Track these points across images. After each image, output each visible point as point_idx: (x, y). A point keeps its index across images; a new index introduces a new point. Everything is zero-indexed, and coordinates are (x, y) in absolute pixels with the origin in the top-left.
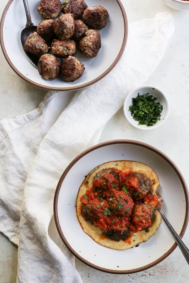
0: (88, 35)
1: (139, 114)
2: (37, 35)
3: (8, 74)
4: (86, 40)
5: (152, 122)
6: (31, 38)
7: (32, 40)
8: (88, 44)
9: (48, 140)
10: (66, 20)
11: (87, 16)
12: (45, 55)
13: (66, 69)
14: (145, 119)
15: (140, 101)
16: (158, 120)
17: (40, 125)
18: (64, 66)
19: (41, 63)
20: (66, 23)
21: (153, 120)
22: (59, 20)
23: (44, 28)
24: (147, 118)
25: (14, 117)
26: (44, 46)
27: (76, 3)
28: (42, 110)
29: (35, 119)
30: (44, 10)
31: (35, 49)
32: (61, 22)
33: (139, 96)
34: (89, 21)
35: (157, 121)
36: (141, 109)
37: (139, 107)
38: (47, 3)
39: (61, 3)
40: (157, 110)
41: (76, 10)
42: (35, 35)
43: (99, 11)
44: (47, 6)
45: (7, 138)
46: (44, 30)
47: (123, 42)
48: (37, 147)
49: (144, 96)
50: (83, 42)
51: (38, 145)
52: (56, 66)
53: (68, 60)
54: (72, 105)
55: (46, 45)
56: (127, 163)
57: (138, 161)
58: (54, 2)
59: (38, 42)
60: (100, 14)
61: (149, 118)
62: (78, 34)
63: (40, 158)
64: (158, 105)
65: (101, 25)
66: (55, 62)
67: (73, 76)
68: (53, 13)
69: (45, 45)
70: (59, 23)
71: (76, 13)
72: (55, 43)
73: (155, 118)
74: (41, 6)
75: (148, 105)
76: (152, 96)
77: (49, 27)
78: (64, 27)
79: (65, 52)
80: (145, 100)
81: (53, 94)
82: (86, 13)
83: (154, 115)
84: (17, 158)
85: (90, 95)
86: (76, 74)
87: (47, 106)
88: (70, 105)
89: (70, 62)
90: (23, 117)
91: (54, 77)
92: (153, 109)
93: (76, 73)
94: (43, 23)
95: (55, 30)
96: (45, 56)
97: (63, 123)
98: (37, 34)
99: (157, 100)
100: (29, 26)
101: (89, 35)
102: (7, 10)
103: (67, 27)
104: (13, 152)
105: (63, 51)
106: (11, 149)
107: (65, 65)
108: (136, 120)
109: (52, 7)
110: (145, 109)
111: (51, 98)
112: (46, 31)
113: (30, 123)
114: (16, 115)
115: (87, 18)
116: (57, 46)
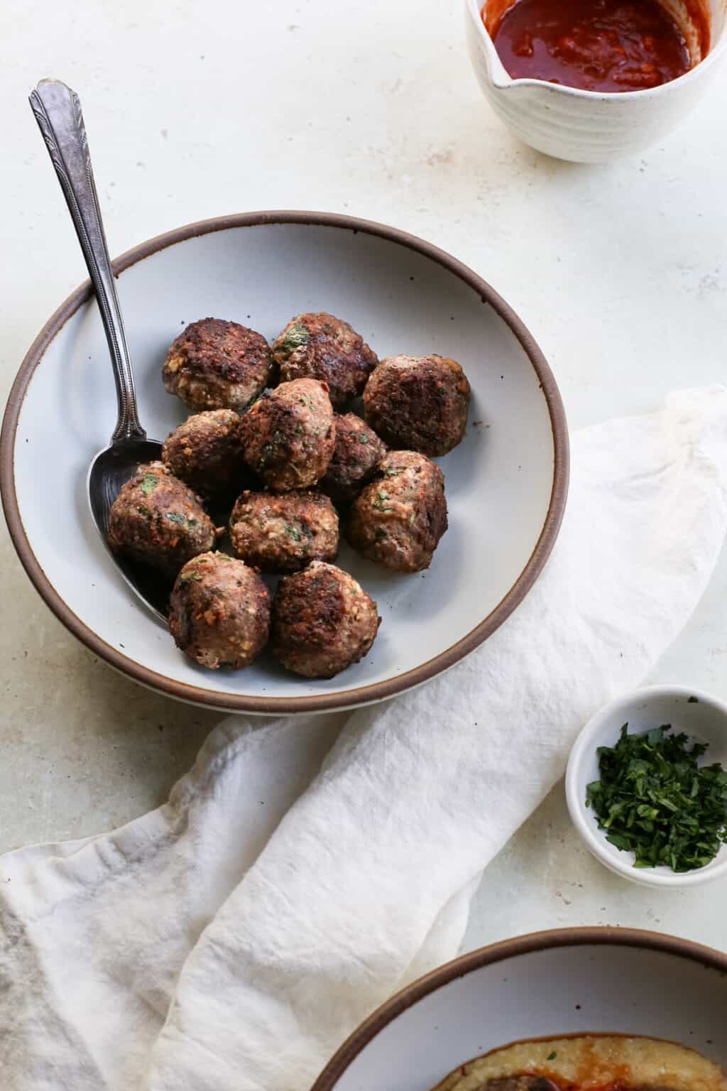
0: (391, 472)
1: (638, 817)
2: (168, 474)
3: (26, 653)
4: (384, 494)
5: (696, 853)
6: (141, 485)
7: (144, 492)
8: (394, 510)
9: (221, 945)
10: (301, 401)
11: (386, 395)
12: (205, 558)
13: (301, 620)
14: (665, 841)
15: (634, 757)
16: (722, 843)
17: (177, 881)
18: (291, 605)
19: (187, 592)
20: (300, 411)
21: (700, 845)
22: (270, 403)
23: (197, 444)
24: (671, 837)
25: (54, 850)
26: (198, 520)
27: (336, 342)
28: (186, 813)
29: (154, 855)
30: (195, 368)
31: (161, 531)
32: (280, 408)
33: (625, 738)
34: (393, 417)
35: (719, 846)
36: (641, 793)
37: (632, 783)
38: (208, 340)
39: (266, 343)
40: (712, 798)
41: (334, 373)
42: (155, 471)
43: (435, 373)
44: (211, 353)
45: (18, 946)
46: (198, 454)
47: (553, 494)
48: (163, 984)
49: (650, 736)
50: (373, 501)
51: (172, 976)
52: (256, 601)
53: (310, 578)
54: (331, 780)
55: (208, 517)
56: (598, 1047)
57: (649, 1034)
58: (240, 338)
59: (172, 501)
60: (440, 384)
61: (679, 834)
62: (348, 471)
63: (182, 1031)
64: (715, 778)
65: (444, 434)
66: (251, 584)
67: (333, 648)
68: (235, 382)
69: (202, 518)
70: (269, 414)
71: (335, 384)
72: (248, 507)
73: (708, 833)
74: (181, 356)
75: (670, 777)
76: (683, 738)
77: (218, 440)
78: (291, 429)
79: (294, 543)
80: (658, 754)
81: (237, 736)
82: (380, 382)
83: (702, 822)
84: (69, 1040)
85: (415, 733)
86: (345, 640)
87: (213, 792)
88: (321, 782)
89: (319, 586)
90: (97, 847)
91: (244, 655)
92: (694, 793)
93: (347, 633)
94: (191, 425)
95: (250, 451)
96: (205, 561)
97: (291, 865)
98: (167, 470)
99: (707, 753)
100: (125, 439)
101: (399, 471)
102: (35, 366)
103: (304, 429)
104: (51, 1012)
105: (285, 538)
106: (37, 995)
107: (296, 600)
108: (620, 848)
109: (229, 358)
110: (661, 794)
111: (230, 754)
112: (207, 455)
113: (126, 878)
114: (62, 841)
115: (385, 405)
116: (260, 519)
